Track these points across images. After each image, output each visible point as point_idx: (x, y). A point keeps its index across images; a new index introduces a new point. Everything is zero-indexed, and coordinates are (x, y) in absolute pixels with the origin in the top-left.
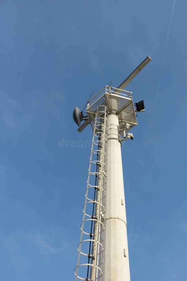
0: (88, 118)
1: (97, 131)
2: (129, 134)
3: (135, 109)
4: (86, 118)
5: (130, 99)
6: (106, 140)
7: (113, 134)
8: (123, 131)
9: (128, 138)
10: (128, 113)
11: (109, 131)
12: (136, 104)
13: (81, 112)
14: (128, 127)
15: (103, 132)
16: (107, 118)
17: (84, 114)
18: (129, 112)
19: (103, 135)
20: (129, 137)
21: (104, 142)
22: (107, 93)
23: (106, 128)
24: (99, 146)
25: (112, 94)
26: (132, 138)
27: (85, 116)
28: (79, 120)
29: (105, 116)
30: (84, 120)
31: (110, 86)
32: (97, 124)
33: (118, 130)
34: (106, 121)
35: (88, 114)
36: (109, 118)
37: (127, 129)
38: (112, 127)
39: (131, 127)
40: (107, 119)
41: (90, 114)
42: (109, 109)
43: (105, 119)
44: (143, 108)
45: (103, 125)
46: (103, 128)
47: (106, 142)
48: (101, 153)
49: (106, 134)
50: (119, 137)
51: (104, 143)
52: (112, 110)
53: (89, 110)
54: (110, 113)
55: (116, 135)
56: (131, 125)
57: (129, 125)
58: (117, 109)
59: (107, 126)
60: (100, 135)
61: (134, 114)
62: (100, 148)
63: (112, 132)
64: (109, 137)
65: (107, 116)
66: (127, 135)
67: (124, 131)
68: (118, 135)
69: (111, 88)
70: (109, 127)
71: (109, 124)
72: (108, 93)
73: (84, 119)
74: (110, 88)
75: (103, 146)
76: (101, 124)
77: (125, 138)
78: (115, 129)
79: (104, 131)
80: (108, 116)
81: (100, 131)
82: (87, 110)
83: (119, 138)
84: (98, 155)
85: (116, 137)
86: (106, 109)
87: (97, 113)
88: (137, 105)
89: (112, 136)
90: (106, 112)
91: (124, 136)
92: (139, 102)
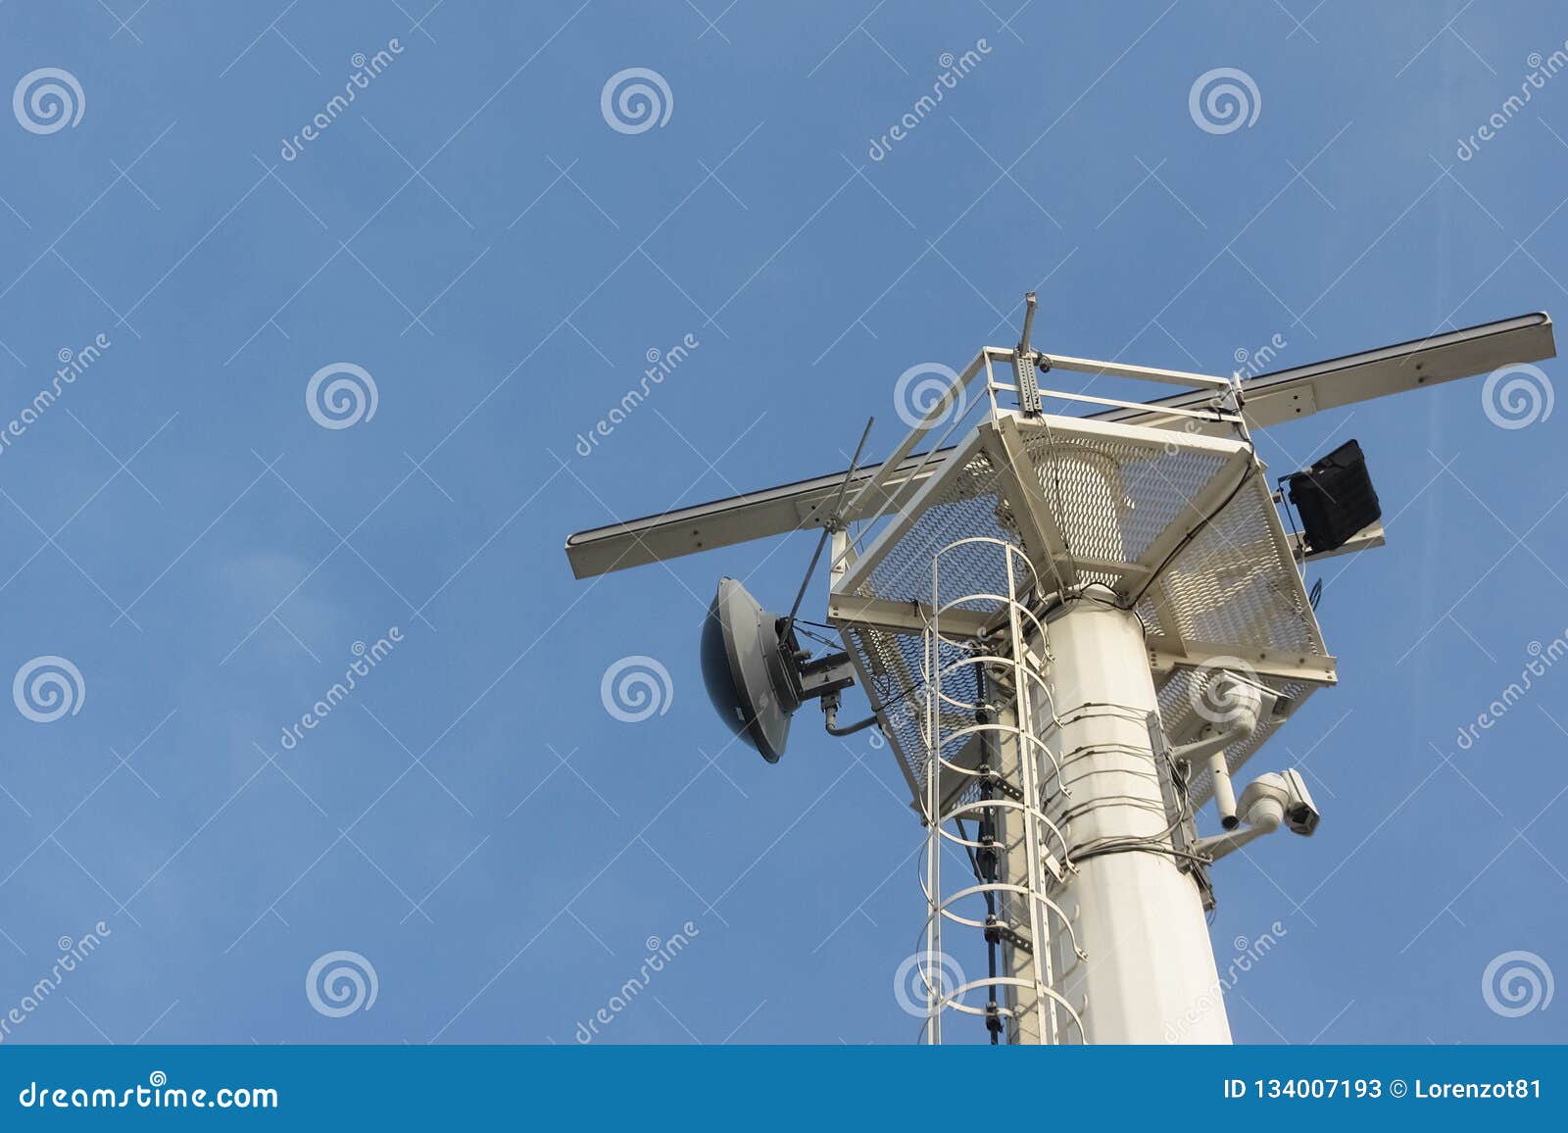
0: (848, 670)
1: (953, 789)
2: (1270, 781)
3: (1290, 527)
4: (836, 675)
5: (1232, 446)
6: (1056, 868)
7: (1119, 800)
8: (1203, 758)
9: (1269, 826)
10: (1225, 578)
11: (1071, 772)
12: (1297, 480)
13: (780, 626)
14: (1248, 719)
15: (1017, 795)
16: (1039, 654)
17: (804, 644)
18: (1242, 572)
19: (1023, 818)
20: (1275, 811)
21: (1038, 896)
22: (1002, 413)
23: (1039, 751)
24: (992, 936)
25: (1052, 420)
26: (1300, 818)
27: (819, 652)
28: (764, 702)
29: (1017, 633)
30: (812, 694)
31: (1021, 349)
32: (950, 718)
33: (1160, 758)
34: (1033, 687)
35: (846, 637)
36: (1056, 651)
37: (1242, 733)
38: (1094, 732)
39: (1281, 707)
40: (1036, 662)
41: (862, 629)
42: (1040, 560)
43: (1022, 658)
44: (1367, 510)
45: (1003, 725)
46: (1007, 755)
47: (1054, 886)
48: (1024, 998)
49: (1045, 805)
50: (1175, 820)
51: (1043, 896)
52: (1076, 566)
53: (849, 595)
54: (1056, 604)
55: (1140, 803)
56: (1275, 695)
57: (1257, 694)
58: (1118, 558)
59: (1048, 732)
60: (989, 826)
61: (1291, 583)
62: (1008, 959)
63: (1102, 786)
64: (1079, 832)
65: (1029, 631)
66: (1250, 796)
67: (1220, 761)
68: (1169, 808)
69: (1037, 362)
70: (1069, 738)
71: (1064, 704)
72: (1017, 417)
73: (809, 683)
74: (1027, 368)
75: (1037, 933)
76: (982, 718)
77: (1230, 823)
78: (1130, 750)
79: (1029, 782)
80: (1043, 628)
81: (988, 788)
82: (835, 601)
83: (1175, 834)
84: (994, 1025)
85: (1152, 824)
86: (1015, 565)
87: (929, 614)
88: (1301, 489)
89: (1111, 824)
90: (1019, 597)
91: (1218, 804)
92: (1317, 466)
